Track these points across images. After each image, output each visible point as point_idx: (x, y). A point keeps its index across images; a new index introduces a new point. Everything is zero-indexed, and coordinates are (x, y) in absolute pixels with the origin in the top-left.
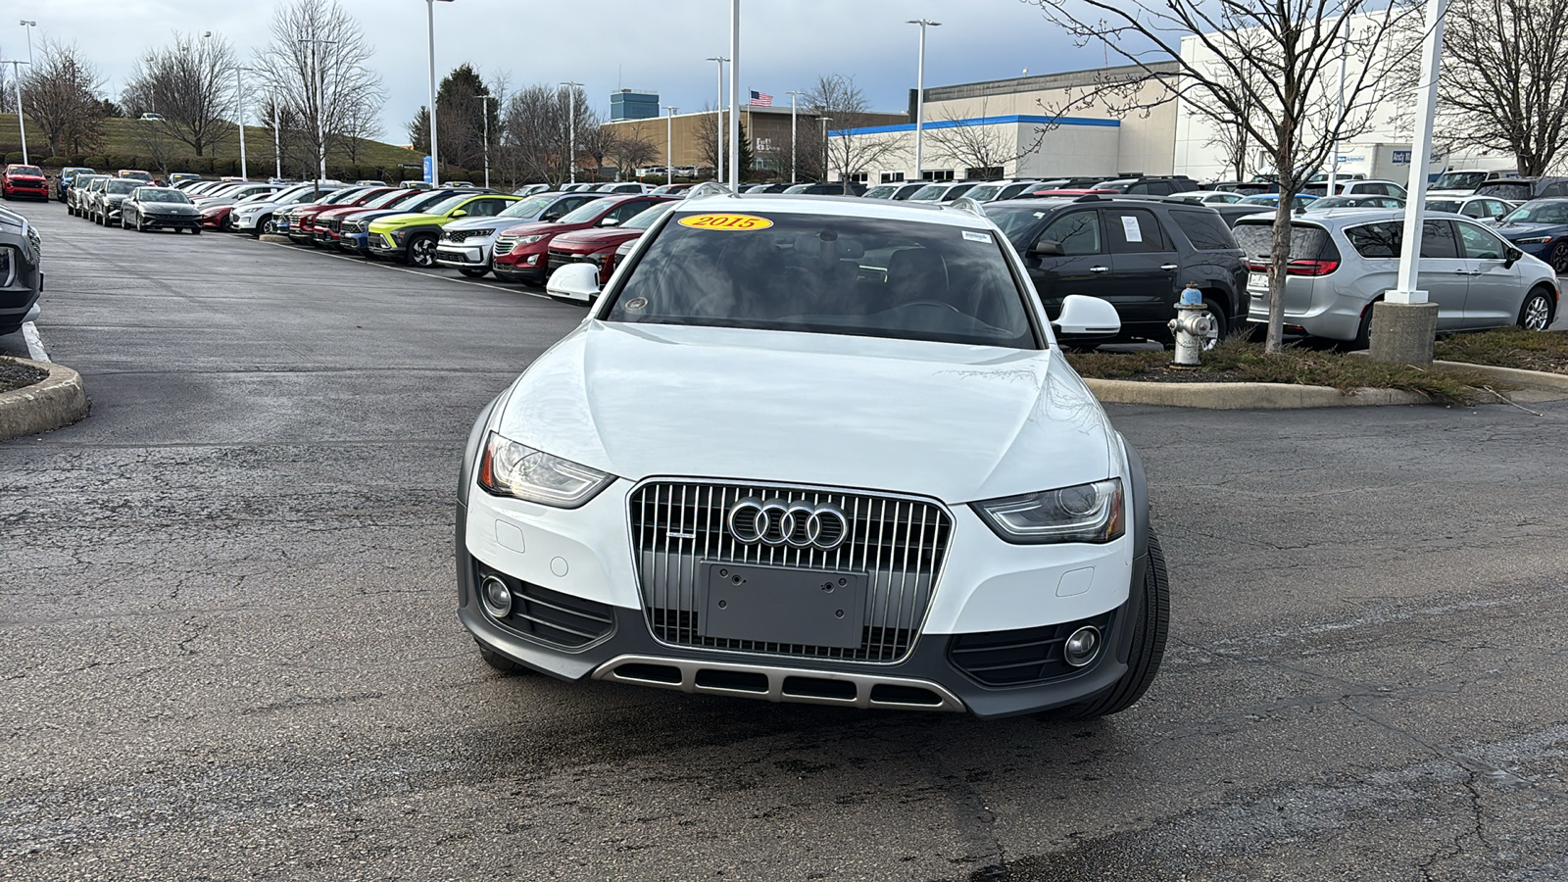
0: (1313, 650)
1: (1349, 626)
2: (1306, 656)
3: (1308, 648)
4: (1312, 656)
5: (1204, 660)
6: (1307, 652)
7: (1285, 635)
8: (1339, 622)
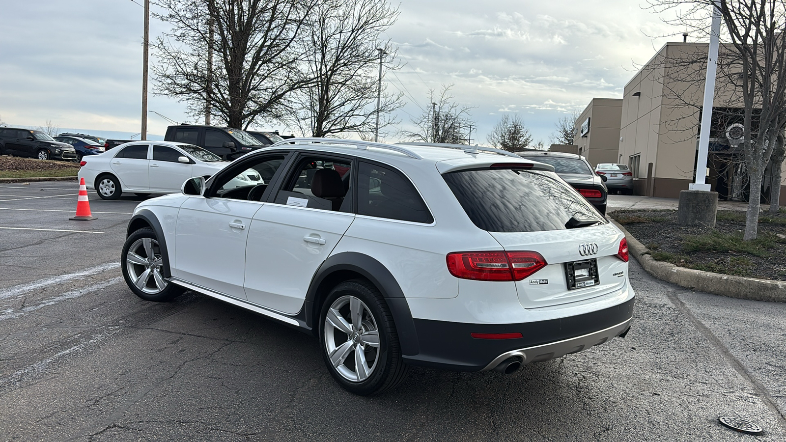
0: (76, 337)
1: (56, 355)
2: (79, 333)
3: (79, 337)
4: (76, 334)
5: (122, 322)
6: (79, 335)
7: (91, 341)
8: (63, 356)
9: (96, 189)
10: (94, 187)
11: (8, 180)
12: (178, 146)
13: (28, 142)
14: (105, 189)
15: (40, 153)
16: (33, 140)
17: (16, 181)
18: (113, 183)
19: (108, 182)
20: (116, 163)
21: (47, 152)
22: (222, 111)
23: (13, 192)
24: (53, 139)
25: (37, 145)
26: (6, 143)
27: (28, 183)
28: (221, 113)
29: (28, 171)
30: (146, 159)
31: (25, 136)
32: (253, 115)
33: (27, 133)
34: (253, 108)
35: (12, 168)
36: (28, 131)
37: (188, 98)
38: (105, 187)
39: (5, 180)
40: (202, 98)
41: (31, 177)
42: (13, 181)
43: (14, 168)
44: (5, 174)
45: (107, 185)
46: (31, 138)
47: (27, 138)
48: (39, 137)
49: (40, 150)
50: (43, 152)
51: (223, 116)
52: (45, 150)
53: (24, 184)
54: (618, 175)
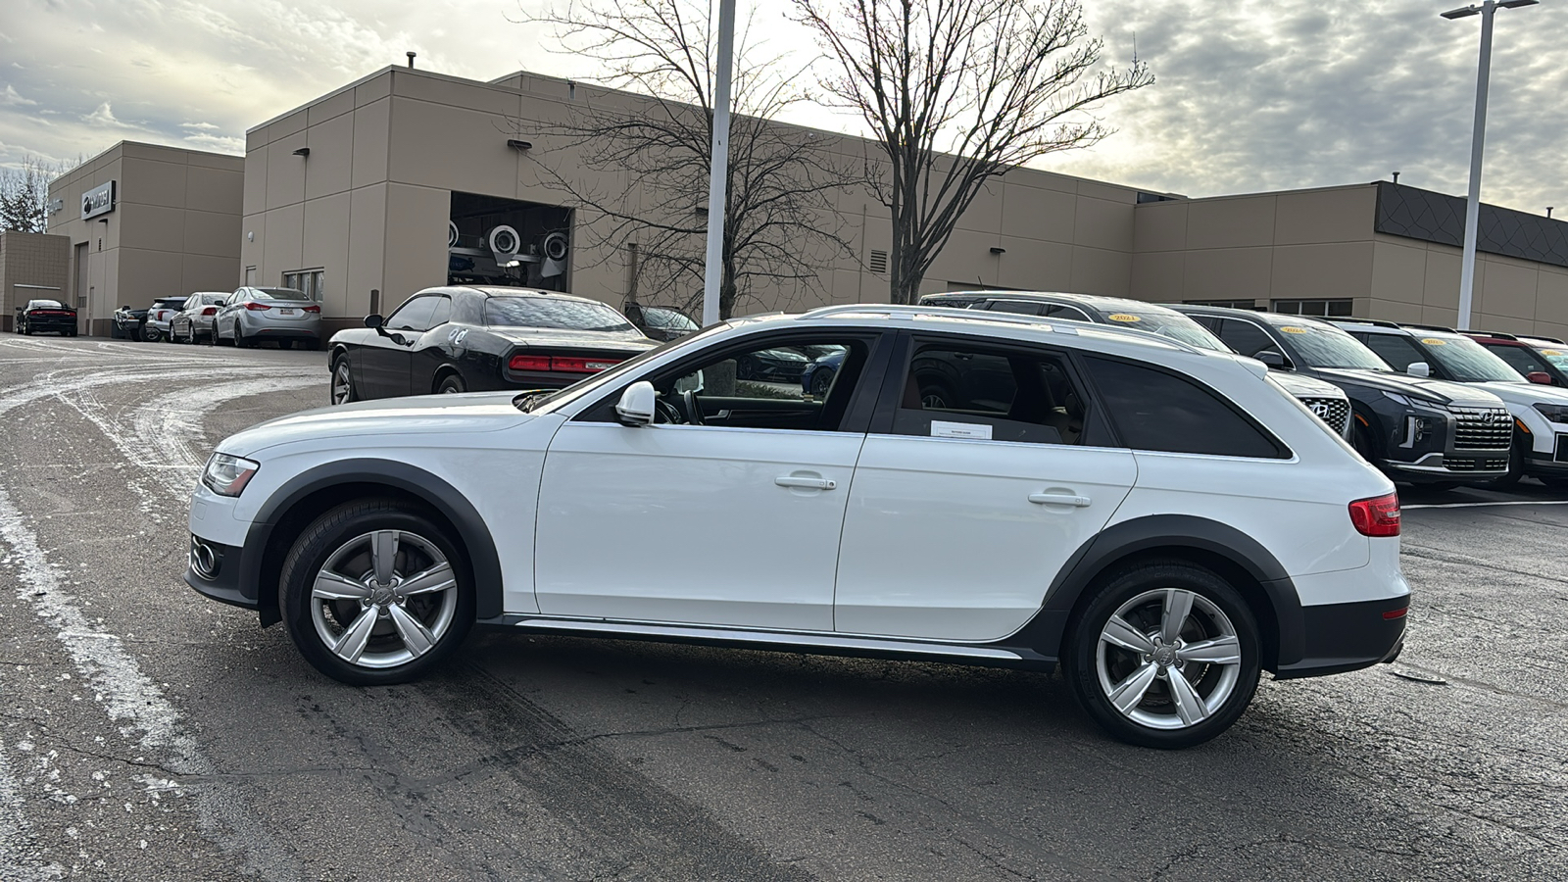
54: (294, 311)
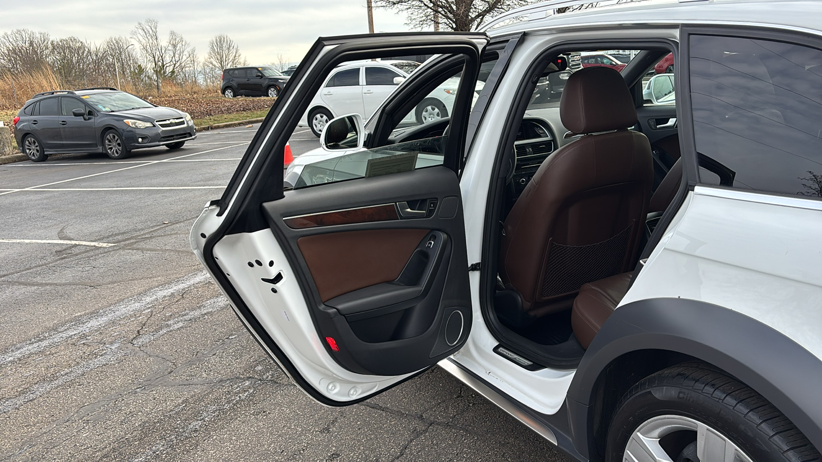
9: (309, 126)
10: (307, 125)
11: (235, 124)
12: (396, 66)
13: (258, 80)
14: (319, 125)
15: (270, 91)
16: (262, 77)
17: (243, 124)
18: (327, 118)
19: (322, 117)
20: (326, 93)
21: (276, 88)
22: (448, 18)
23: (232, 137)
24: (281, 74)
25: (266, 83)
26: (238, 84)
27: (251, 125)
28: (445, 20)
29: (255, 112)
30: (359, 85)
31: (255, 73)
32: (481, 17)
33: (256, 71)
34: (481, 8)
35: (240, 110)
36: (256, 69)
37: (408, 7)
38: (319, 124)
39: (232, 124)
40: (423, 5)
41: (257, 117)
42: (239, 124)
43: (242, 109)
44: (233, 117)
45: (321, 121)
46: (259, 76)
47: (256, 76)
48: (267, 74)
49: (269, 87)
50: (273, 89)
51: (448, 23)
52: (274, 86)
53: (247, 126)
